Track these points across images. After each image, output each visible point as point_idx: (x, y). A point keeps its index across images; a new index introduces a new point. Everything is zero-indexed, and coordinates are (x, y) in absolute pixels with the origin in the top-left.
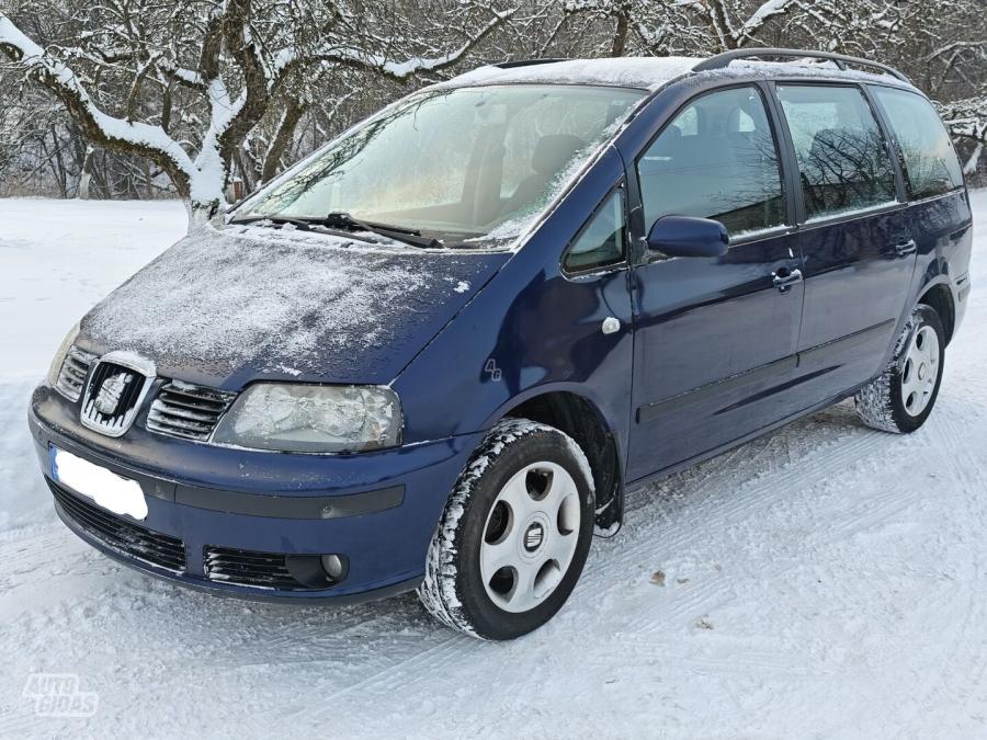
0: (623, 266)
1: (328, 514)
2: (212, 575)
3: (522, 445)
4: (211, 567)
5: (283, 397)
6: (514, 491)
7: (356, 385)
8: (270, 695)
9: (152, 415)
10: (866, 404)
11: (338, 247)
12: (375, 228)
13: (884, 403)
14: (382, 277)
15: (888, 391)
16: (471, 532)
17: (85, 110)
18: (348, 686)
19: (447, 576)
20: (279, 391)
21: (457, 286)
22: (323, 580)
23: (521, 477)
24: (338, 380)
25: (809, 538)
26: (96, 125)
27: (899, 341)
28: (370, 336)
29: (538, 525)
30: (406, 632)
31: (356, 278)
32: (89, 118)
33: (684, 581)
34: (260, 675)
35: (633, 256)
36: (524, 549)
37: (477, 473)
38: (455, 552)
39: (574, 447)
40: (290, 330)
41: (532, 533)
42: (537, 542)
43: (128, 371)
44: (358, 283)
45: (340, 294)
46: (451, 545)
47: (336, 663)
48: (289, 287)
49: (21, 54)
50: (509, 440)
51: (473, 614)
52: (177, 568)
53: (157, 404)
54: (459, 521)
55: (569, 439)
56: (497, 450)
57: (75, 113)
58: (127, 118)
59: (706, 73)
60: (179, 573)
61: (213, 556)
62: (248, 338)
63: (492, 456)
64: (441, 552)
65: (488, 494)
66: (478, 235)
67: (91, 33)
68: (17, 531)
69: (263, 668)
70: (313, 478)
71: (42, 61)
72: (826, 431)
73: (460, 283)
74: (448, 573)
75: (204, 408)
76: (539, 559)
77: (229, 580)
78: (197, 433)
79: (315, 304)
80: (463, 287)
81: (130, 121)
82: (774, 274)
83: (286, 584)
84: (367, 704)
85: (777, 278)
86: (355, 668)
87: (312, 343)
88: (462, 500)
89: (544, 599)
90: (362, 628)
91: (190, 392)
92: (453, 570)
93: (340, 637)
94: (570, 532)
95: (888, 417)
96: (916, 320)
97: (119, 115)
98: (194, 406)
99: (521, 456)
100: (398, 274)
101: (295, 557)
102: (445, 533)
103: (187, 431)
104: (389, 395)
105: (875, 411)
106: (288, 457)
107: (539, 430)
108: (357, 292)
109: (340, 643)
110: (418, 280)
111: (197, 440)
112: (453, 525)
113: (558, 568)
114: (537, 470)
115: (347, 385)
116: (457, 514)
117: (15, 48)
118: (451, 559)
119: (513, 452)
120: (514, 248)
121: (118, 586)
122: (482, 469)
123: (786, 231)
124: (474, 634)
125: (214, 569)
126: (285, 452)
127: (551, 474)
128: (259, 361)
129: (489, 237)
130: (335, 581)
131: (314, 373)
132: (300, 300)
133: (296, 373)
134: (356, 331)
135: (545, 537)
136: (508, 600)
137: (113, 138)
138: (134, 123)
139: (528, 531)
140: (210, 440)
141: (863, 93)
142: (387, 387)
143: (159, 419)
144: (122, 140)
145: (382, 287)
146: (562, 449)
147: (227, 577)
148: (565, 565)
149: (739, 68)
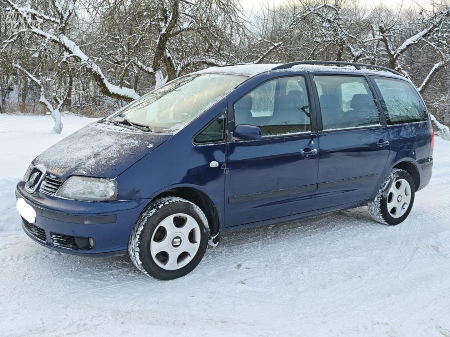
0: (223, 142)
1: (86, 223)
2: (55, 243)
3: (171, 206)
4: (53, 241)
5: (79, 181)
6: (168, 223)
7: (103, 178)
8: (69, 288)
9: (42, 186)
10: (372, 210)
11: (117, 131)
12: (135, 124)
13: (378, 210)
14: (125, 141)
15: (379, 205)
16: (146, 236)
17: (102, 82)
18: (97, 288)
19: (137, 252)
20: (79, 179)
21: (149, 145)
22: (88, 247)
23: (171, 218)
24: (97, 176)
25: (313, 259)
26: (107, 88)
27: (385, 184)
28: (113, 161)
29: (179, 238)
30: (130, 274)
31: (117, 141)
32: (104, 85)
33: (248, 268)
34: (70, 282)
35: (228, 139)
36: (172, 246)
37: (151, 215)
38: (139, 242)
39: (197, 209)
40: (89, 158)
41: (175, 240)
42: (179, 244)
43: (39, 171)
44: (116, 143)
45: (109, 147)
46: (138, 240)
47: (98, 281)
48: (95, 144)
49: (81, 60)
50: (166, 204)
51: (147, 267)
52: (45, 240)
53: (44, 183)
54: (141, 231)
55: (195, 206)
56: (160, 207)
57: (99, 83)
58: (120, 85)
59: (278, 71)
60: (45, 242)
61: (54, 236)
62: (75, 161)
63: (158, 209)
64: (135, 242)
65: (154, 223)
66: (166, 129)
67: (113, 52)
68: (18, 231)
69: (72, 280)
70: (82, 209)
71: (86, 63)
72: (356, 222)
73: (150, 145)
74: (137, 250)
75: (55, 184)
76: (179, 251)
77: (60, 245)
78: (53, 192)
79: (100, 150)
80: (151, 146)
81: (121, 87)
82: (301, 150)
83: (76, 247)
84: (101, 294)
85: (303, 152)
86: (104, 283)
87: (93, 163)
88: (143, 224)
89: (182, 267)
90: (115, 271)
91: (54, 178)
92: (138, 249)
93: (105, 273)
94: (196, 242)
95: (381, 217)
96: (395, 176)
97: (116, 84)
98: (53, 183)
99: (170, 210)
100: (131, 140)
101: (77, 237)
102: (136, 235)
103: (50, 192)
104: (114, 182)
105: (375, 214)
106: (77, 202)
107: (180, 201)
108: (115, 146)
109: (104, 275)
110: (136, 143)
111: (52, 195)
112: (139, 232)
113: (190, 256)
114: (180, 217)
115: (100, 178)
116: (141, 228)
117: (79, 58)
118: (137, 245)
119: (166, 208)
120: (174, 134)
121: (40, 251)
122: (153, 213)
123: (310, 133)
124: (148, 275)
125: (55, 241)
126: (76, 200)
127: (186, 218)
128: (75, 169)
129: (169, 129)
130: (92, 248)
131: (91, 173)
132: (96, 149)
133: (84, 173)
134: (109, 160)
135: (182, 242)
136: (165, 265)
137: (113, 93)
138: (122, 87)
139: (173, 240)
140: (55, 195)
141: (366, 79)
142: (114, 179)
143: (44, 187)
144: (117, 94)
145: (123, 145)
146: (191, 209)
147: (59, 244)
148: (193, 254)
149: (296, 68)
